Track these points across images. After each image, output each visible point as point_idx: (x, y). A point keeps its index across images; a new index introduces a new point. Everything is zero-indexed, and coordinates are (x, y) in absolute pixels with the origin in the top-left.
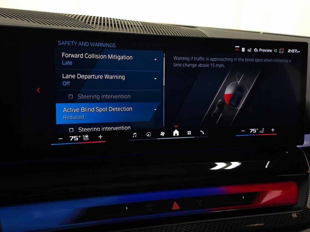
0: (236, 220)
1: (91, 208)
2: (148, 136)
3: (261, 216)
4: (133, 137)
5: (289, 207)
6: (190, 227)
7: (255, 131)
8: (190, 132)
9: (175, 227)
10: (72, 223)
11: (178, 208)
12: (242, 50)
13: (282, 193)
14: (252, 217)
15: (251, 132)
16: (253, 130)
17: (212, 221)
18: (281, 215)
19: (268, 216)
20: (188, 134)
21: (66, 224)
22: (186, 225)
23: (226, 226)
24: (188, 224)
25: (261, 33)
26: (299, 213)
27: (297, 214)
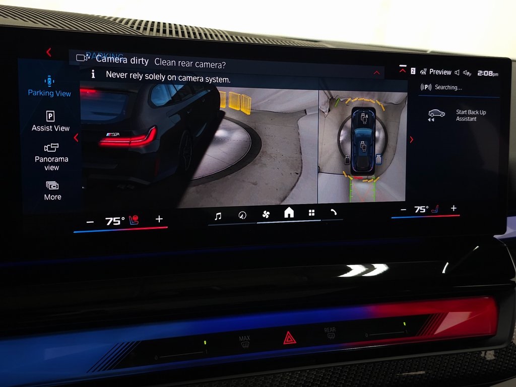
0: (392, 363)
1: (143, 342)
2: (241, 217)
3: (436, 356)
4: (216, 219)
5: (483, 341)
6: (315, 375)
7: (424, 210)
8: (313, 211)
9: (288, 375)
10: (109, 369)
11: (293, 341)
12: (412, 71)
13: (471, 315)
14: (420, 358)
15: (417, 212)
17: (353, 365)
18: (470, 354)
19: (447, 355)
20: (310, 214)
21: (99, 371)
22: (308, 371)
23: (376, 373)
24: (311, 370)
25: (428, 52)
26: (499, 349)
27: (495, 353)
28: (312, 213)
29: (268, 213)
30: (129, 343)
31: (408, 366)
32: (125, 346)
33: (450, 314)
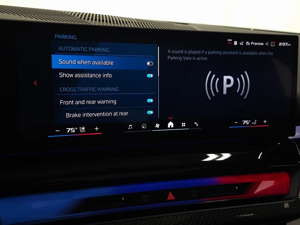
0: (230, 210)
1: (88, 199)
2: (143, 127)
3: (254, 206)
4: (129, 129)
5: (282, 197)
6: (186, 217)
7: (248, 122)
8: (184, 124)
9: (170, 217)
10: (69, 214)
11: (173, 198)
12: (235, 43)
13: (275, 183)
15: (244, 124)
16: (246, 122)
17: (207, 211)
18: (274, 205)
19: (261, 205)
20: (183, 126)
21: (63, 215)
22: (181, 215)
23: (220, 216)
24: (183, 214)
25: (252, 30)
26: (291, 202)
27: (289, 204)
28: (184, 125)
29: (159, 125)
30: (80, 199)
31: (243, 211)
32: (78, 201)
33: (263, 182)
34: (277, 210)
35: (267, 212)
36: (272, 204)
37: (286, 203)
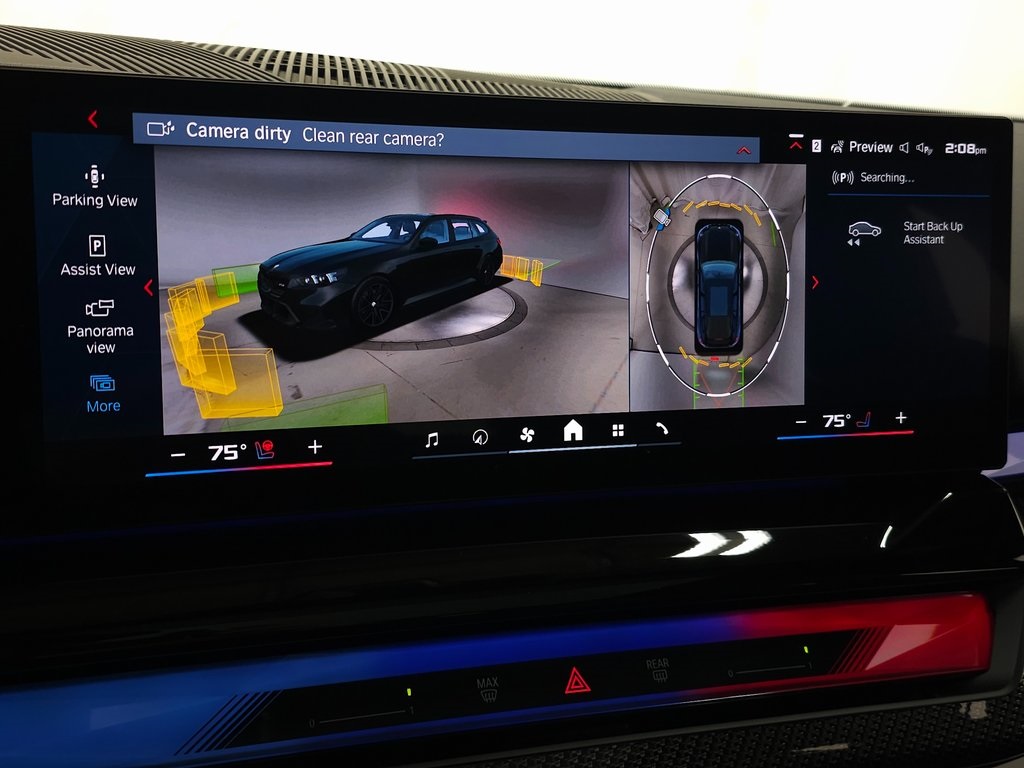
1: (286, 693)
2: (477, 441)
3: (869, 713)
4: (428, 446)
5: (963, 683)
6: (629, 755)
8: (621, 427)
9: (575, 755)
10: (220, 747)
11: (585, 688)
12: (814, 146)
13: (936, 633)
14: (839, 717)
15: (827, 425)
16: (835, 419)
17: (703, 733)
18: (939, 709)
19: (892, 711)
20: (615, 434)
21: (199, 751)
22: (615, 746)
23: (750, 748)
24: (620, 745)
25: (845, 106)
26: (997, 699)
27: (988, 705)
28: (618, 430)
29: (532, 432)
30: (257, 694)
31: (813, 735)
32: (251, 700)
33: (897, 629)
34: (946, 725)
35: (913, 735)
36: (931, 706)
37: (980, 703)
